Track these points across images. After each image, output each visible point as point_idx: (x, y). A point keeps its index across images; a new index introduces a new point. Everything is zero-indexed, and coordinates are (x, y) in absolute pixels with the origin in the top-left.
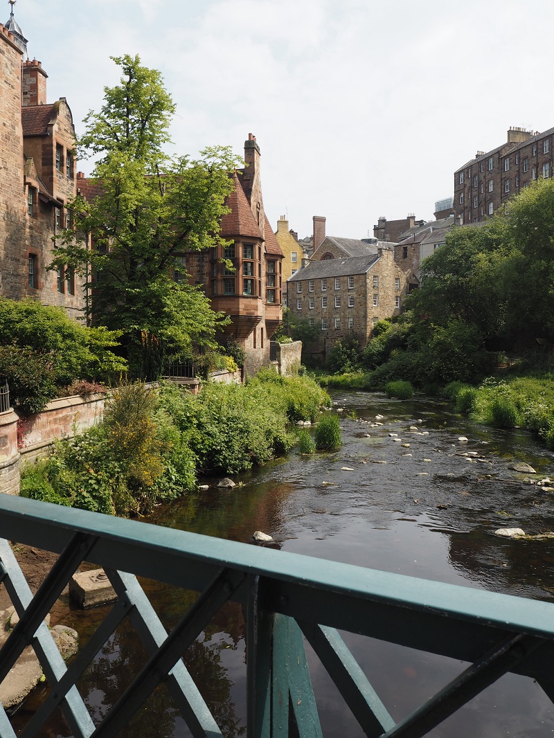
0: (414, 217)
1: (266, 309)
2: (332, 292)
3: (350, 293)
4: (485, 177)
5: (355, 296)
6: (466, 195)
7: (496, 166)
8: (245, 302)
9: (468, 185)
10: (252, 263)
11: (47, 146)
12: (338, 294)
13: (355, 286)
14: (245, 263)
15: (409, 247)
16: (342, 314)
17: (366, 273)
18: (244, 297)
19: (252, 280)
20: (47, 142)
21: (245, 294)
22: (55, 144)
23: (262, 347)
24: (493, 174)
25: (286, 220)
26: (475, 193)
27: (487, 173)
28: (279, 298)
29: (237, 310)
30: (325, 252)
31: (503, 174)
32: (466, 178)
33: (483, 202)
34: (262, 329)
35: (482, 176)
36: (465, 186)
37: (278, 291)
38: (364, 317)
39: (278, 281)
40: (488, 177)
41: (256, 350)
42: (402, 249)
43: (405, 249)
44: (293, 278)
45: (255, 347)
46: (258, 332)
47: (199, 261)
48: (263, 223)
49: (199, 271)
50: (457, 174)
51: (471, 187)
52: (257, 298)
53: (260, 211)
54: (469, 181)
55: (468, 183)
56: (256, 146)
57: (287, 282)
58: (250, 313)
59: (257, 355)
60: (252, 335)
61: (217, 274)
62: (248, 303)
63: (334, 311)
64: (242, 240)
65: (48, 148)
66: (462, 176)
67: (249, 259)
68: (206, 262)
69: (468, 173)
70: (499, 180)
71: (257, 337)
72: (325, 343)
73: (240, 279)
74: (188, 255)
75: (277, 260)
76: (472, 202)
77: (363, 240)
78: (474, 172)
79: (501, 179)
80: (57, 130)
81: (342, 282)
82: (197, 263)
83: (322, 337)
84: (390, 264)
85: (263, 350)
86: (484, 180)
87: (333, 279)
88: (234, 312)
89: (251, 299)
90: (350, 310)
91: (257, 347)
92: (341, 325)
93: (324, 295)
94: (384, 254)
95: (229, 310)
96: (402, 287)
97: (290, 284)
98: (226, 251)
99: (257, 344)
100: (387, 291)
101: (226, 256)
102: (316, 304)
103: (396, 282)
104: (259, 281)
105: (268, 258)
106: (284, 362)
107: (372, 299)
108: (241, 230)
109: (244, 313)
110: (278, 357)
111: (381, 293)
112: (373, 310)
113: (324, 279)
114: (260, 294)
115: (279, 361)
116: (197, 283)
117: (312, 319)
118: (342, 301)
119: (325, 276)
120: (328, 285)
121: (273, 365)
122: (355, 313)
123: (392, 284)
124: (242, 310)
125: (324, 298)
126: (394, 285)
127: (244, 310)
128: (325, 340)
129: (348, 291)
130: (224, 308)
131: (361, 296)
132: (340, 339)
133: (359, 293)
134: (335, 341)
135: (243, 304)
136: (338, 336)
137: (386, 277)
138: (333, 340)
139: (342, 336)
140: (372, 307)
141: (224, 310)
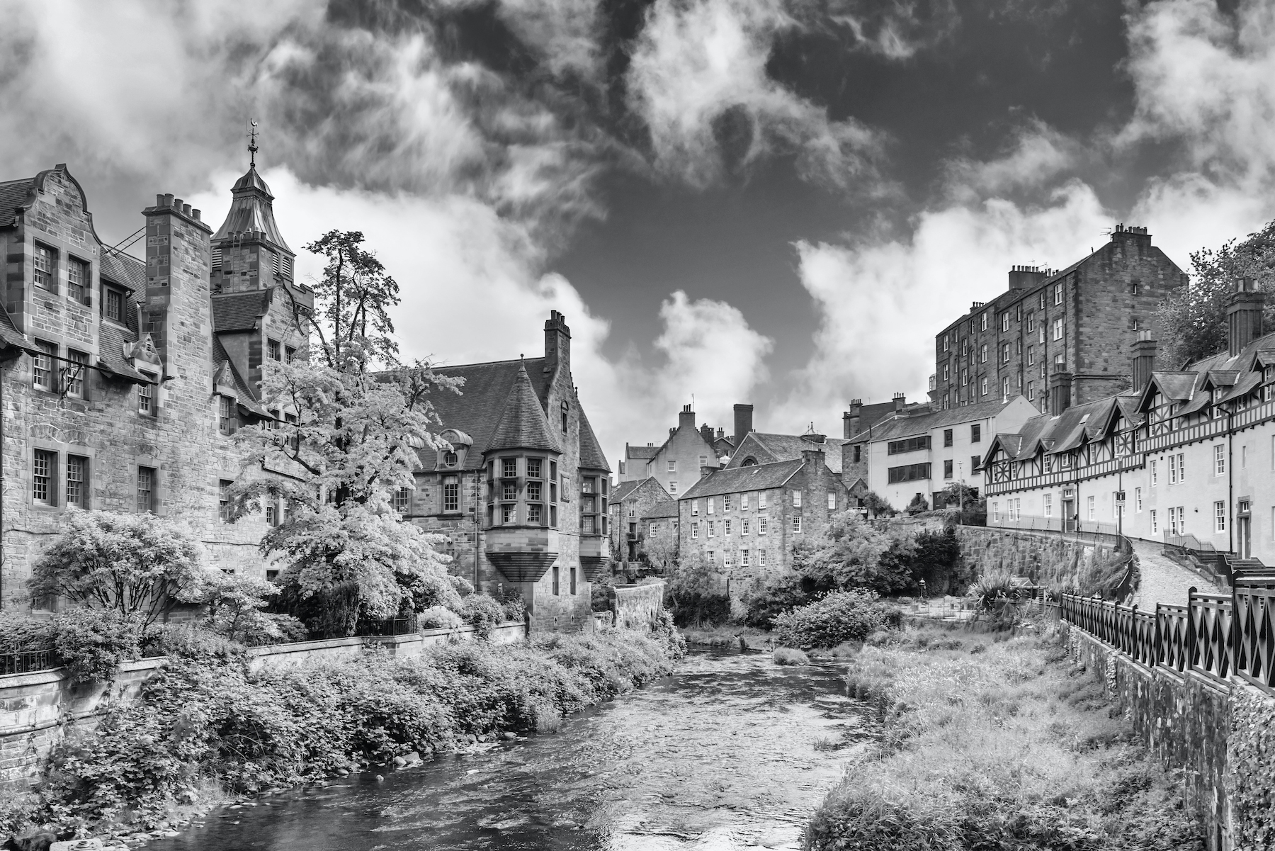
1: (581, 543)
2: (737, 513)
3: (760, 515)
4: (976, 341)
5: (768, 518)
6: (952, 368)
7: (992, 324)
8: (530, 536)
9: (955, 352)
10: (541, 483)
11: (255, 343)
12: (746, 516)
13: (768, 504)
14: (531, 484)
15: (862, 445)
16: (751, 544)
17: (782, 487)
18: (530, 528)
19: (540, 506)
20: (254, 339)
21: (530, 524)
22: (265, 340)
23: (573, 592)
24: (988, 337)
25: (692, 410)
26: (963, 364)
27: (979, 334)
28: (600, 527)
29: (518, 546)
30: (746, 455)
31: (1001, 335)
32: (952, 342)
33: (974, 377)
34: (573, 569)
35: (973, 342)
36: (950, 354)
38: (780, 548)
39: (600, 504)
40: (981, 341)
41: (559, 597)
42: (853, 449)
43: (858, 448)
44: (686, 495)
45: (556, 593)
46: (564, 573)
47: (474, 481)
48: (575, 428)
49: (474, 495)
50: (940, 337)
51: (959, 356)
52: (547, 528)
53: (570, 413)
54: (956, 348)
55: (954, 350)
56: (560, 327)
57: (679, 500)
58: (538, 550)
59: (562, 605)
60: (548, 578)
61: (494, 499)
62: (534, 536)
64: (526, 454)
65: (256, 347)
66: (947, 339)
67: (535, 478)
68: (483, 483)
69: (954, 335)
70: (995, 345)
71: (561, 578)
72: (728, 585)
73: (524, 504)
74: (460, 475)
75: (598, 476)
76: (959, 378)
77: (803, 436)
78: (963, 333)
79: (998, 344)
80: (269, 323)
81: (751, 500)
82: (472, 484)
83: (724, 578)
84: (819, 473)
85: (576, 597)
86: (974, 345)
87: (738, 495)
88: (515, 548)
89: (539, 531)
90: (761, 539)
91: (560, 593)
92: (749, 560)
93: (727, 518)
94: (811, 458)
95: (509, 545)
96: (841, 504)
97: (682, 503)
98: (506, 469)
99: (560, 590)
100: (815, 510)
101: (506, 475)
102: (716, 531)
103: (832, 498)
104: (553, 508)
105: (585, 473)
106: (621, 612)
107: (792, 523)
108: (525, 440)
109: (529, 549)
110: (610, 607)
111: (806, 515)
112: (793, 539)
113: (727, 495)
114: (554, 524)
115: (614, 612)
116: (472, 510)
117: (712, 552)
118: (750, 527)
119: (729, 491)
120: (732, 503)
121: (599, 618)
122: (768, 543)
123: (823, 500)
124: (525, 545)
125: (728, 522)
126: (827, 501)
127: (528, 545)
128: (728, 582)
129: (759, 512)
130: (502, 544)
131: (776, 518)
132: (748, 579)
133: (774, 515)
134: (741, 583)
135: (526, 537)
136: (746, 576)
137: (814, 490)
138: (739, 582)
139: (750, 576)
140: (792, 535)
141: (501, 546)
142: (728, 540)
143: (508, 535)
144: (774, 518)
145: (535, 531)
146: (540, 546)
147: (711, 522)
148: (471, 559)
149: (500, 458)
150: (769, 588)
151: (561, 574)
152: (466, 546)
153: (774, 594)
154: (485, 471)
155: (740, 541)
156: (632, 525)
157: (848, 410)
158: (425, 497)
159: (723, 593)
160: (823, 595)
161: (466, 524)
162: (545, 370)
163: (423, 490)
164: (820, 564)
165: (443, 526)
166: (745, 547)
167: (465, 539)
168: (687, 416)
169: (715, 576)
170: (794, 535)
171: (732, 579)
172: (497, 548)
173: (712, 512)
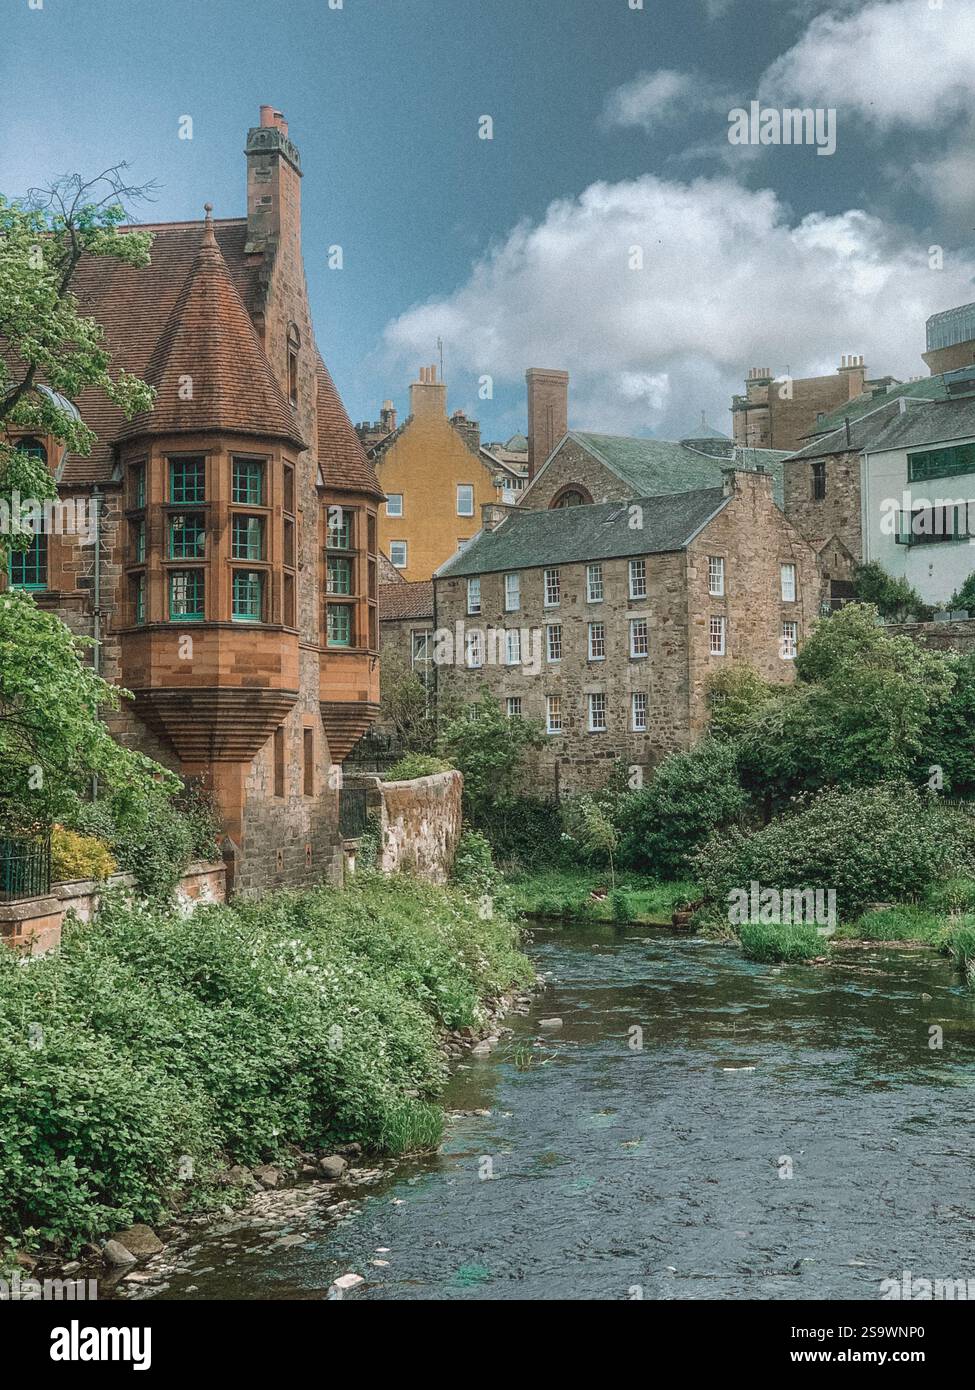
0: (862, 369)
1: (323, 668)
2: (576, 609)
3: (633, 614)
5: (652, 622)
8: (238, 647)
10: (262, 519)
12: (598, 616)
13: (651, 590)
14: (240, 519)
15: (830, 463)
16: (611, 681)
17: (684, 550)
18: (235, 628)
19: (261, 574)
21: (238, 619)
23: (308, 792)
25: (438, 381)
28: (366, 631)
29: (211, 671)
30: (563, 482)
34: (307, 732)
37: (365, 608)
38: (679, 689)
39: (365, 575)
41: (285, 801)
42: (810, 470)
43: (818, 469)
44: (454, 567)
45: (279, 792)
46: (293, 743)
48: (310, 390)
52: (278, 630)
53: (302, 355)
56: (283, 147)
57: (435, 580)
58: (257, 683)
59: (289, 820)
60: (266, 754)
61: (148, 555)
62: (249, 648)
63: (585, 673)
64: (229, 446)
67: (250, 506)
68: (117, 517)
71: (287, 759)
72: (557, 776)
73: (223, 570)
75: (360, 508)
77: (685, 444)
81: (610, 579)
83: (547, 759)
84: (762, 520)
85: (315, 799)
87: (577, 569)
88: (203, 679)
89: (260, 636)
90: (635, 669)
91: (288, 792)
92: (609, 717)
93: (553, 619)
94: (742, 484)
96: (807, 590)
97: (443, 586)
98: (178, 482)
99: (287, 783)
100: (755, 606)
101: (178, 497)
103: (787, 575)
104: (288, 578)
105: (330, 501)
106: (393, 840)
107: (707, 633)
108: (226, 414)
109: (236, 681)
110: (370, 827)
111: (737, 614)
112: (710, 668)
113: (552, 568)
114: (290, 619)
115: (378, 838)
116: (85, 583)
117: (516, 700)
118: (611, 640)
119: (555, 558)
120: (565, 588)
121: (352, 852)
122: (653, 678)
123: (770, 581)
124: (227, 671)
125: (554, 629)
126: (778, 585)
127: (237, 671)
128: (556, 768)
129: (630, 608)
130: (169, 667)
131: (670, 622)
132: (603, 762)
133: (665, 613)
134: (589, 770)
135: (231, 651)
136: (601, 756)
137: (751, 559)
138: (584, 767)
139: (611, 755)
140: (707, 659)
141: (169, 673)
142: (556, 672)
144: (665, 620)
145: (251, 636)
146: (262, 673)
149: (163, 454)
150: (665, 783)
151: (289, 745)
153: (676, 798)
154: (118, 487)
157: (742, 391)
159: (542, 794)
160: (808, 800)
161: (69, 620)
162: (249, 247)
164: (777, 727)
166: (596, 688)
169: (526, 753)
170: (711, 660)
171: (566, 761)
172: (164, 678)
173: (517, 608)
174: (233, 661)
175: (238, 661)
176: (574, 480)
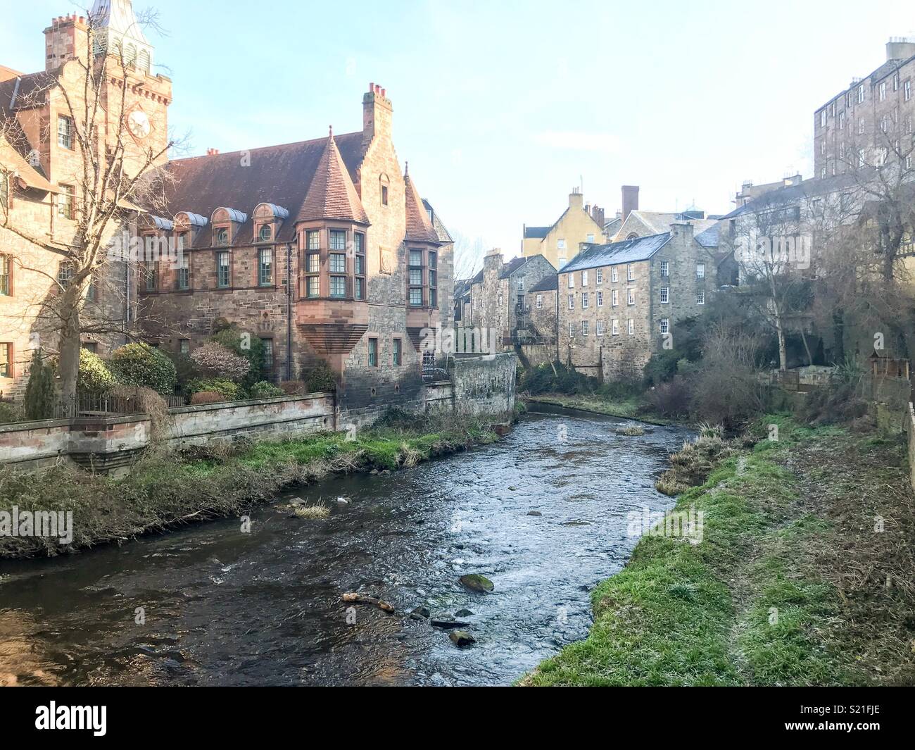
1: (408, 314)
2: (608, 285)
3: (629, 287)
4: (853, 113)
5: (636, 289)
6: (828, 142)
7: (868, 95)
9: (833, 127)
10: (345, 255)
12: (616, 287)
13: (637, 276)
16: (621, 314)
17: (649, 259)
18: (332, 300)
19: (345, 278)
20: (44, 114)
22: (54, 115)
23: (399, 363)
24: (864, 109)
25: (580, 192)
26: (840, 138)
27: (857, 107)
29: (321, 317)
30: (629, 232)
31: (877, 106)
32: (829, 116)
33: (850, 150)
34: (397, 341)
35: (850, 113)
36: (827, 129)
38: (647, 318)
40: (858, 113)
41: (379, 368)
42: (729, 223)
43: (733, 222)
44: (564, 268)
45: (375, 365)
46: (386, 345)
47: (286, 254)
48: (399, 201)
49: (287, 267)
51: (837, 129)
52: (351, 301)
53: (392, 186)
54: (834, 122)
55: (831, 124)
56: (377, 100)
59: (382, 375)
60: (362, 350)
61: (300, 271)
62: (338, 308)
64: (329, 225)
65: (45, 121)
66: (824, 114)
67: (338, 250)
68: (295, 255)
69: (831, 110)
70: (872, 116)
72: (601, 353)
73: (326, 276)
74: (274, 248)
75: (425, 249)
76: (836, 151)
78: (840, 107)
79: (874, 115)
81: (621, 272)
82: (284, 257)
83: (597, 346)
84: (688, 245)
85: (404, 367)
86: (851, 118)
87: (610, 267)
88: (320, 320)
89: (345, 303)
90: (630, 309)
91: (380, 364)
92: (620, 329)
93: (599, 290)
94: (678, 231)
95: (313, 317)
96: (710, 275)
97: (560, 277)
99: (380, 361)
100: (683, 281)
102: (590, 302)
103: (702, 267)
104: (360, 279)
105: (411, 246)
107: (659, 293)
109: (333, 321)
110: (447, 377)
111: (673, 285)
112: (659, 308)
113: (600, 267)
114: (362, 296)
115: (452, 381)
116: (284, 282)
117: (586, 322)
118: (621, 298)
119: (601, 264)
120: (604, 276)
122: (636, 313)
123: (692, 270)
124: (328, 317)
125: (600, 293)
126: (695, 273)
127: (331, 317)
128: (601, 349)
129: (628, 284)
130: (307, 316)
131: (644, 290)
132: (618, 347)
133: (641, 286)
134: (612, 351)
135: (330, 309)
136: (617, 344)
137: (682, 262)
138: (610, 349)
139: (621, 344)
140: (659, 305)
141: (306, 318)
142: (600, 311)
143: (312, 307)
144: (642, 289)
145: (339, 303)
146: (343, 318)
147: (586, 294)
148: (284, 330)
149: (305, 230)
151: (381, 345)
152: (279, 318)
154: (295, 243)
155: (612, 311)
156: (520, 297)
157: (740, 191)
158: (243, 270)
159: (595, 360)
161: (280, 296)
162: (363, 143)
163: (243, 263)
165: (260, 298)
166: (616, 317)
167: (279, 311)
168: (576, 196)
169: (589, 344)
170: (661, 306)
171: (604, 347)
172: (306, 320)
173: (587, 285)
174: (331, 314)
175: (333, 313)
176: (633, 231)
